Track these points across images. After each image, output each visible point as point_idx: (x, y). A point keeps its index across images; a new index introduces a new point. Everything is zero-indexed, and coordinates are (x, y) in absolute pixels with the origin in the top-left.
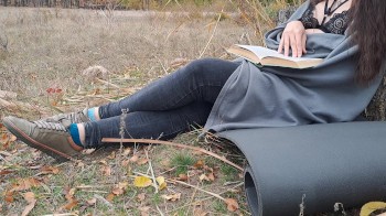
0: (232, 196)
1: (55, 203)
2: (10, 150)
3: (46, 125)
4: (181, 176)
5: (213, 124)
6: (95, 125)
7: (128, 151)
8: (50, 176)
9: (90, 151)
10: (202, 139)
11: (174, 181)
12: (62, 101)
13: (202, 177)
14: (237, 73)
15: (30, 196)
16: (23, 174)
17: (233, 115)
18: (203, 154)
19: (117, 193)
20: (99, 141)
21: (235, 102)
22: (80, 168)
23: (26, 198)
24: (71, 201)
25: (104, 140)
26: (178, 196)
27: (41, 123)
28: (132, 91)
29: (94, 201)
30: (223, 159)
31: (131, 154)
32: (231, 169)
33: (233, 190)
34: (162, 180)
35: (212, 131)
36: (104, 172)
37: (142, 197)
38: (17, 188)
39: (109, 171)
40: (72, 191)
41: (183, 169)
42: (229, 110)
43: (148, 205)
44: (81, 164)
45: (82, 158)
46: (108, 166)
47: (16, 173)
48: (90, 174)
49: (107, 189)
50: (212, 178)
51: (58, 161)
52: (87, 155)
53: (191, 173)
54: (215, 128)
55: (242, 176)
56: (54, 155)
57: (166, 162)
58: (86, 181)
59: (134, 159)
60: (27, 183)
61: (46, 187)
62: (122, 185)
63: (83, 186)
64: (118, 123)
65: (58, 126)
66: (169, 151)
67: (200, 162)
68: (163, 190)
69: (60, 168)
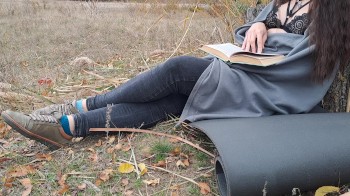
0: (204, 180)
1: (50, 188)
2: (7, 138)
3: (40, 117)
4: (160, 163)
5: (188, 115)
6: (84, 116)
7: (112, 139)
8: (43, 163)
9: (79, 139)
10: (178, 128)
11: (154, 167)
12: (52, 91)
13: (179, 163)
14: (209, 70)
15: (27, 182)
16: (20, 161)
17: (206, 106)
18: (179, 142)
19: (104, 179)
20: (88, 130)
21: (207, 95)
22: (70, 155)
23: (24, 184)
24: (63, 186)
25: (91, 130)
26: (157, 181)
27: (35, 115)
28: (116, 81)
29: (84, 186)
30: (197, 146)
31: (116, 142)
32: (204, 155)
33: (205, 175)
34: (143, 166)
35: (187, 122)
36: (92, 159)
37: (125, 182)
38: (14, 175)
39: (96, 158)
40: (64, 177)
41: (162, 156)
42: (202, 101)
43: (131, 189)
44: (71, 152)
45: (72, 146)
46: (95, 153)
47: (14, 160)
48: (79, 161)
49: (95, 175)
50: (187, 164)
51: (51, 149)
52: (76, 143)
53: (169, 160)
54: (190, 118)
55: (213, 162)
56: (47, 143)
57: (147, 149)
58: (76, 167)
59: (118, 146)
60: (23, 170)
61: (41, 174)
62: (108, 172)
63: (73, 172)
64: (104, 115)
65: (50, 118)
66: (149, 140)
67: (176, 150)
68: (144, 175)
69: (53, 156)
